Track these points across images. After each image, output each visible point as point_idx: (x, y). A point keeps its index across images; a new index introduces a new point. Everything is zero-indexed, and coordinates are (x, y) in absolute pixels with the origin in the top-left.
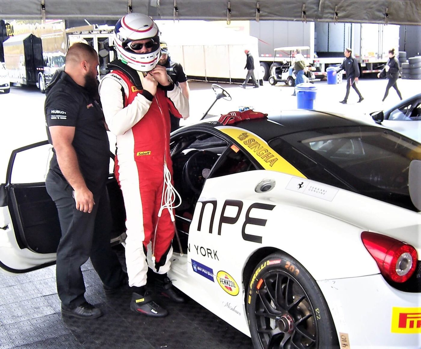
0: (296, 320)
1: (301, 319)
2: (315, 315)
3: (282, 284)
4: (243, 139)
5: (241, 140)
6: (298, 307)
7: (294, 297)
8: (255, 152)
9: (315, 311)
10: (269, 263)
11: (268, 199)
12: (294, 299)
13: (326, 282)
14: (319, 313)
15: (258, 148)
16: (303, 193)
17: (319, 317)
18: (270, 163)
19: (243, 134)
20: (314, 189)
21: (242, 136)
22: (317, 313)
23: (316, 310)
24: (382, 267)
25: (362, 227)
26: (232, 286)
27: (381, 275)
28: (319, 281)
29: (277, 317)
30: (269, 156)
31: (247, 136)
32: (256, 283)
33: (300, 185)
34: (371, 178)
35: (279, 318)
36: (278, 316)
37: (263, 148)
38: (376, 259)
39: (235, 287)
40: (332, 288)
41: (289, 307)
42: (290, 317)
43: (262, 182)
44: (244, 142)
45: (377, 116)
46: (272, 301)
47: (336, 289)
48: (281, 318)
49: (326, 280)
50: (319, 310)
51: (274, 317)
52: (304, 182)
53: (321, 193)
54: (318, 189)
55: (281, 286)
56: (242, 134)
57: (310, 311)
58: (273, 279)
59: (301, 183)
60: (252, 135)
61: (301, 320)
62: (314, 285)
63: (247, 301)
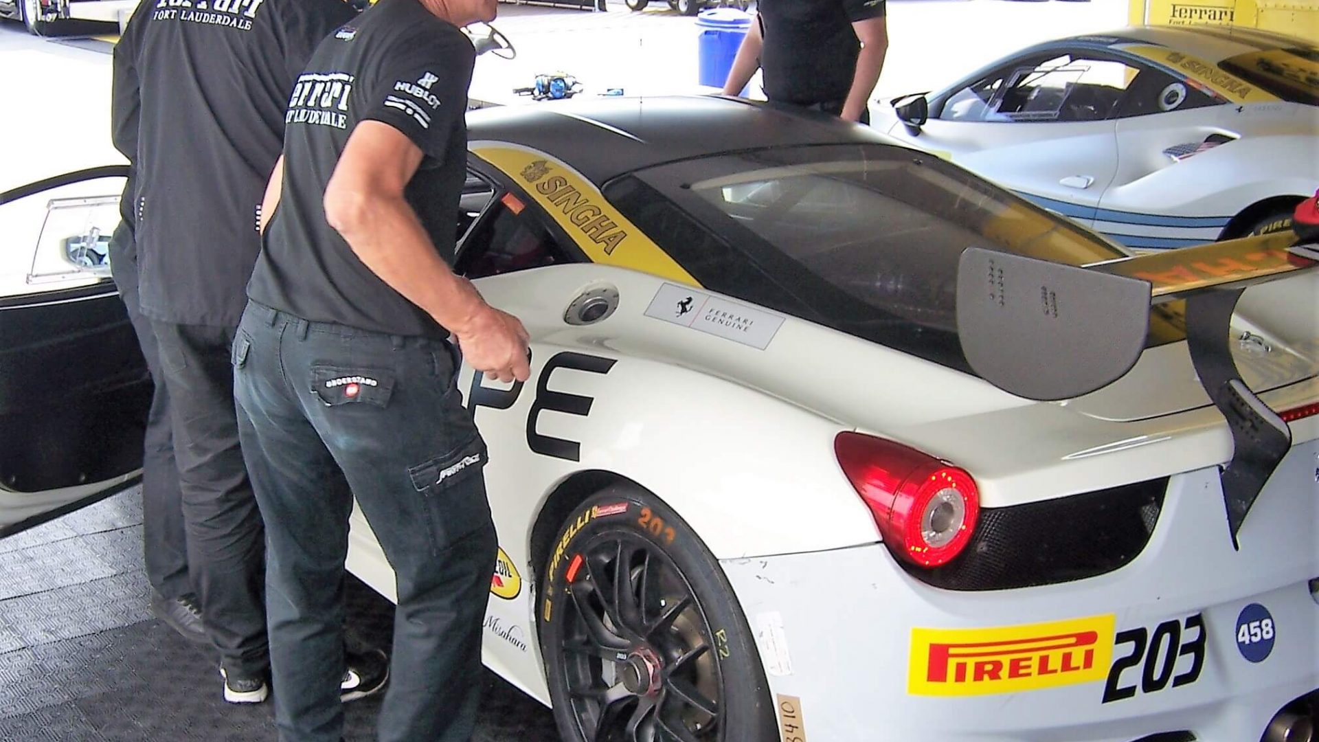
0: (668, 660)
1: (679, 657)
2: (717, 645)
3: (633, 567)
4: (536, 177)
5: (528, 180)
6: (672, 627)
7: (663, 603)
8: (566, 214)
9: (716, 636)
10: (597, 512)
11: (600, 343)
12: (664, 607)
13: (744, 563)
14: (725, 640)
15: (575, 203)
16: (689, 327)
17: (726, 653)
18: (605, 245)
19: (534, 164)
20: (719, 316)
21: (531, 170)
22: (721, 641)
23: (718, 634)
24: (886, 527)
25: (838, 421)
26: (502, 574)
27: (883, 545)
28: (724, 561)
29: (619, 656)
30: (603, 224)
31: (546, 171)
32: (565, 565)
33: (683, 305)
34: (878, 284)
35: (623, 657)
36: (620, 653)
37: (587, 204)
38: (871, 504)
39: (510, 576)
40: (758, 579)
41: (649, 627)
42: (653, 653)
43: (583, 295)
44: (537, 186)
45: (908, 107)
46: (606, 613)
47: (769, 581)
48: (630, 655)
49: (743, 558)
50: (726, 632)
51: (612, 657)
52: (692, 297)
53: (739, 325)
54: (731, 317)
55: (628, 574)
56: (532, 165)
57: (705, 636)
58: (608, 554)
59: (687, 300)
60: (559, 167)
61: (679, 660)
62: (713, 568)
63: (542, 615)
